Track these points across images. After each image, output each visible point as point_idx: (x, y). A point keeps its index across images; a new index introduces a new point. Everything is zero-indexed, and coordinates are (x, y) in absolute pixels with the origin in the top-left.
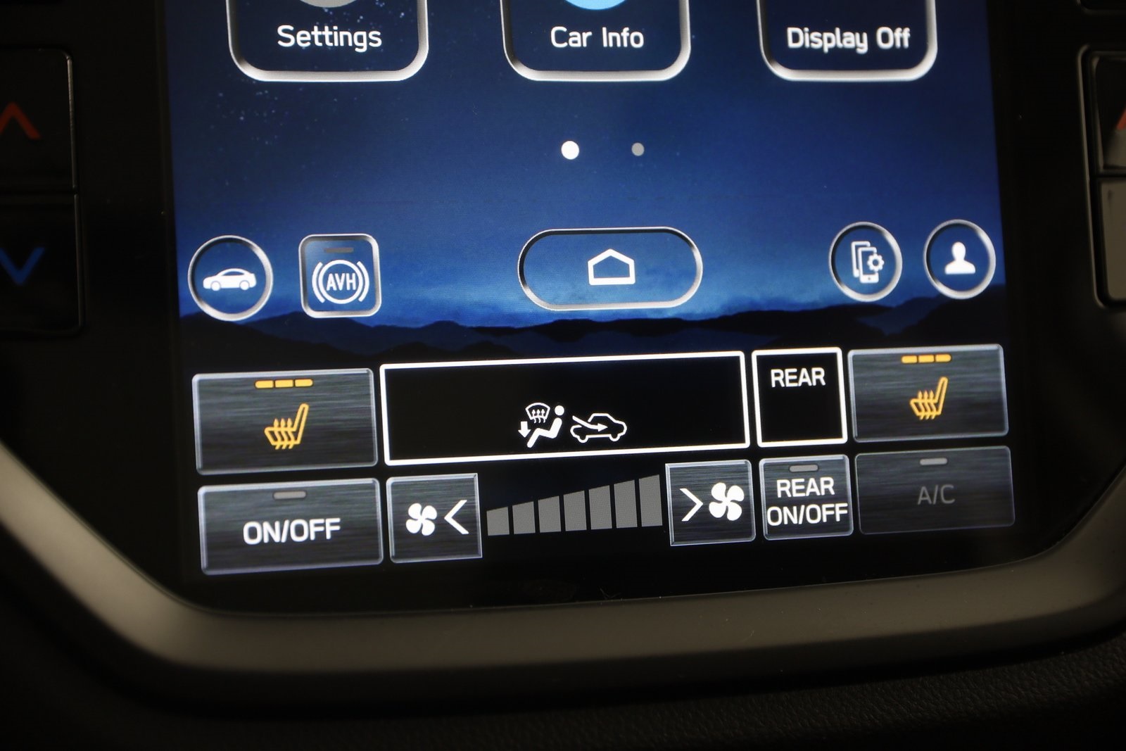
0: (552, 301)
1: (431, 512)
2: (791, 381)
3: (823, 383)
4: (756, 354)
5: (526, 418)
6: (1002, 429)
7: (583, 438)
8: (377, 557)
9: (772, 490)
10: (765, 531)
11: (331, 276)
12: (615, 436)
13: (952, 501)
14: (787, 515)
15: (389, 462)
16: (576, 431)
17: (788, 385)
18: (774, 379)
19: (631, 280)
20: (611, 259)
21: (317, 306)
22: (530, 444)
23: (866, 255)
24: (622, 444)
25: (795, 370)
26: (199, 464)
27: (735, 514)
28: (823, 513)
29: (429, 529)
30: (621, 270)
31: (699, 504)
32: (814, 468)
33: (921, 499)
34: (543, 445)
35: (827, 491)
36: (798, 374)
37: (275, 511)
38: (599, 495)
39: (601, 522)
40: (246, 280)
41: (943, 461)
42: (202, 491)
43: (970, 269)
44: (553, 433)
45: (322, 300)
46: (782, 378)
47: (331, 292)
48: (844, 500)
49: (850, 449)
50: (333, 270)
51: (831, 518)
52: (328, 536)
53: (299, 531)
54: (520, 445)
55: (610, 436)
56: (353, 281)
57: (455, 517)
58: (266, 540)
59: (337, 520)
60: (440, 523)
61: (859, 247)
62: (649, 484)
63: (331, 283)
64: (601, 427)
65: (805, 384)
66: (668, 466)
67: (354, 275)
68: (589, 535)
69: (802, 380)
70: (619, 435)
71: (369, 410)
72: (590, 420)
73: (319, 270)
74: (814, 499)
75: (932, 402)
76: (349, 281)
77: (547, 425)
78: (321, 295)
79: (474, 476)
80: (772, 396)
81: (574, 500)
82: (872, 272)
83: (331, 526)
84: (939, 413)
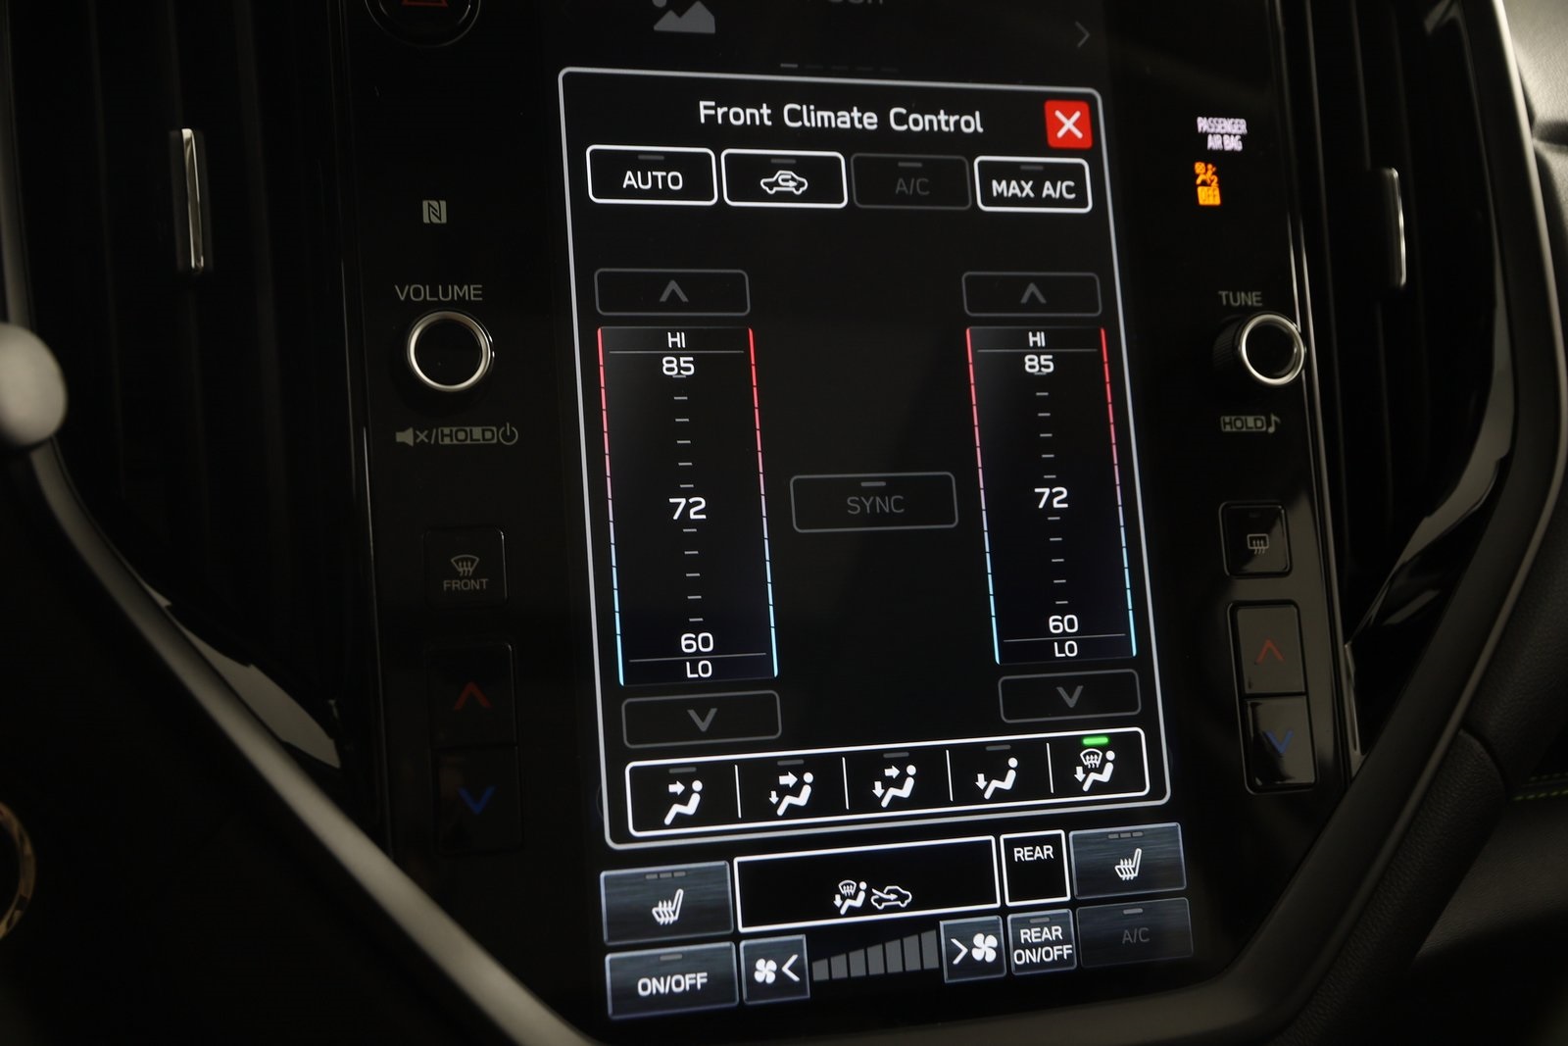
1: (772, 965)
2: (1029, 856)
3: (1052, 856)
4: (1003, 837)
5: (839, 893)
6: (1182, 885)
7: (880, 905)
8: (734, 1000)
9: (1017, 937)
10: (1013, 968)
12: (903, 903)
13: (1147, 940)
14: (1028, 956)
15: (742, 930)
16: (875, 901)
17: (1027, 859)
18: (1016, 855)
22: (843, 911)
24: (909, 908)
25: (1031, 848)
26: (605, 937)
27: (991, 957)
28: (1055, 953)
29: (771, 978)
31: (965, 950)
32: (1047, 920)
33: (1125, 939)
34: (852, 912)
35: (1057, 936)
36: (1033, 851)
37: (661, 970)
38: (893, 946)
39: (895, 967)
41: (1140, 910)
42: (608, 957)
44: (858, 903)
46: (1022, 854)
48: (1070, 943)
49: (1072, 905)
51: (1060, 957)
52: (699, 987)
53: (678, 984)
54: (835, 912)
55: (899, 903)
57: (790, 969)
58: (654, 991)
59: (705, 974)
60: (779, 973)
62: (929, 937)
64: (893, 897)
65: (1039, 858)
66: (942, 923)
68: (887, 977)
69: (1036, 855)
70: (906, 902)
71: (727, 892)
72: (885, 891)
74: (1047, 943)
75: (1131, 867)
77: (854, 897)
79: (802, 937)
80: (1015, 868)
81: (875, 952)
83: (701, 979)
84: (1136, 875)
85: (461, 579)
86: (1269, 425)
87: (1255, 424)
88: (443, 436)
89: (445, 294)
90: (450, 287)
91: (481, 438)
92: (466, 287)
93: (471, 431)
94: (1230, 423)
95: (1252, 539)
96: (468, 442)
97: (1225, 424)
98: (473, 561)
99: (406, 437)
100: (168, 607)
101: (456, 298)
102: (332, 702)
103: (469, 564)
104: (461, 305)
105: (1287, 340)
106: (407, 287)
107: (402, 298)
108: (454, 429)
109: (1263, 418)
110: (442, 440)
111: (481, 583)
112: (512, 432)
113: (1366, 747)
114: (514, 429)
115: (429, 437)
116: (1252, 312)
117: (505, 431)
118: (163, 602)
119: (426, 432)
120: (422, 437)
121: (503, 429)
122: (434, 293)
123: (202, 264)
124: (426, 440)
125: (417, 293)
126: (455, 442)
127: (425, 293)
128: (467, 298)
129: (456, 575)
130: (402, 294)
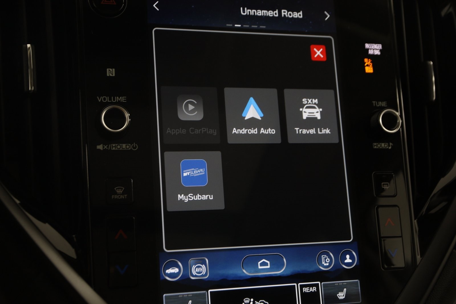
0: (250, 273)
2: (308, 291)
3: (316, 291)
4: (299, 284)
5: (244, 302)
6: (360, 301)
11: (196, 269)
17: (307, 291)
18: (304, 290)
19: (269, 267)
20: (264, 262)
21: (193, 276)
23: (325, 258)
25: (309, 288)
30: (266, 264)
36: (310, 289)
40: (176, 270)
43: (350, 261)
45: (194, 275)
46: (306, 290)
47: (197, 272)
50: (197, 267)
56: (202, 269)
61: (323, 257)
63: (197, 270)
64: (262, 303)
65: (311, 291)
67: (202, 268)
69: (310, 290)
71: (206, 302)
72: (259, 302)
73: (194, 267)
75: (342, 295)
76: (201, 270)
78: (194, 273)
80: (303, 294)
82: (327, 263)
84: (344, 297)
85: (118, 195)
86: (389, 146)
87: (385, 146)
88: (113, 147)
89: (114, 100)
90: (116, 97)
91: (125, 147)
92: (121, 97)
93: (122, 145)
94: (376, 145)
95: (383, 184)
96: (121, 149)
97: (375, 146)
98: (122, 189)
99: (100, 147)
100: (19, 203)
101: (117, 101)
102: (74, 236)
103: (121, 190)
104: (119, 103)
105: (396, 117)
106: (101, 97)
107: (100, 101)
108: (116, 145)
109: (387, 144)
110: (112, 148)
111: (125, 196)
112: (135, 146)
113: (422, 255)
114: (136, 145)
115: (108, 147)
116: (383, 108)
117: (133, 146)
118: (18, 202)
119: (107, 146)
120: (106, 147)
121: (133, 145)
122: (110, 99)
123: (33, 89)
124: (107, 148)
125: (105, 99)
126: (116, 149)
127: (107, 99)
128: (121, 101)
129: (116, 193)
130: (100, 99)
